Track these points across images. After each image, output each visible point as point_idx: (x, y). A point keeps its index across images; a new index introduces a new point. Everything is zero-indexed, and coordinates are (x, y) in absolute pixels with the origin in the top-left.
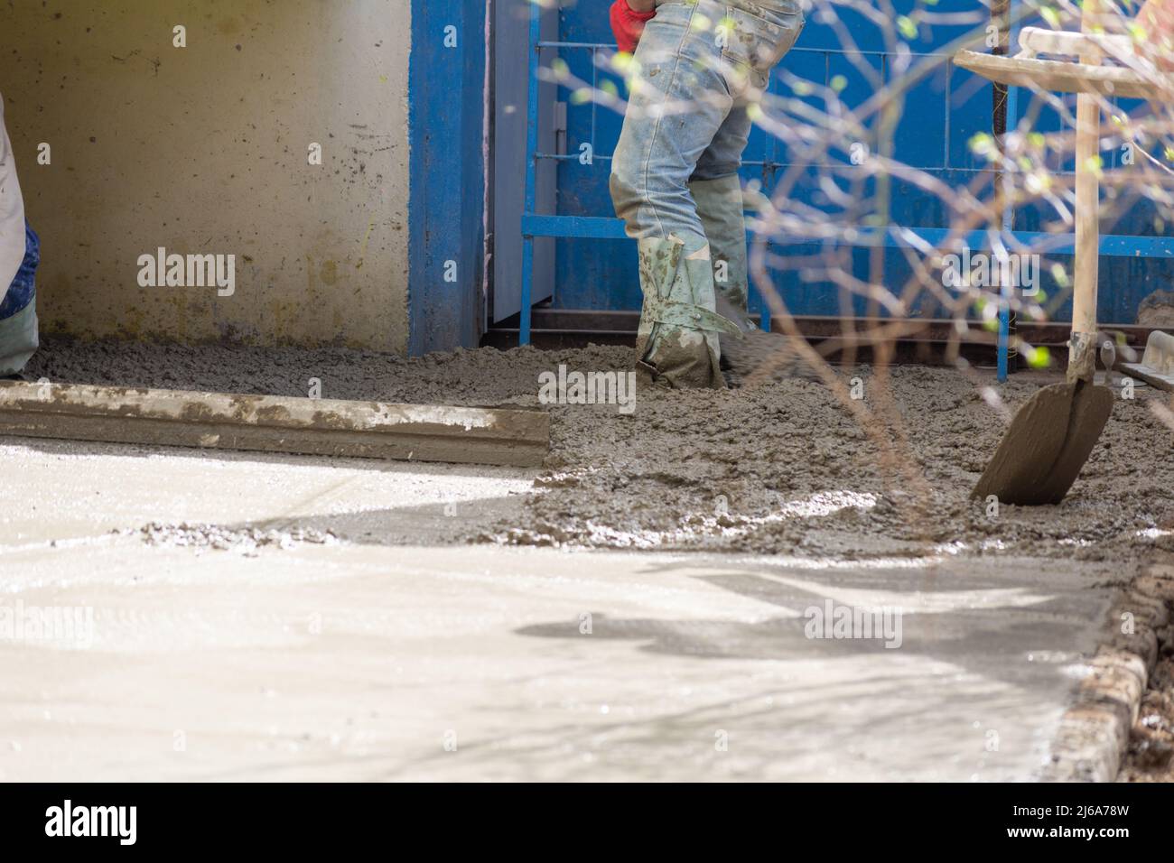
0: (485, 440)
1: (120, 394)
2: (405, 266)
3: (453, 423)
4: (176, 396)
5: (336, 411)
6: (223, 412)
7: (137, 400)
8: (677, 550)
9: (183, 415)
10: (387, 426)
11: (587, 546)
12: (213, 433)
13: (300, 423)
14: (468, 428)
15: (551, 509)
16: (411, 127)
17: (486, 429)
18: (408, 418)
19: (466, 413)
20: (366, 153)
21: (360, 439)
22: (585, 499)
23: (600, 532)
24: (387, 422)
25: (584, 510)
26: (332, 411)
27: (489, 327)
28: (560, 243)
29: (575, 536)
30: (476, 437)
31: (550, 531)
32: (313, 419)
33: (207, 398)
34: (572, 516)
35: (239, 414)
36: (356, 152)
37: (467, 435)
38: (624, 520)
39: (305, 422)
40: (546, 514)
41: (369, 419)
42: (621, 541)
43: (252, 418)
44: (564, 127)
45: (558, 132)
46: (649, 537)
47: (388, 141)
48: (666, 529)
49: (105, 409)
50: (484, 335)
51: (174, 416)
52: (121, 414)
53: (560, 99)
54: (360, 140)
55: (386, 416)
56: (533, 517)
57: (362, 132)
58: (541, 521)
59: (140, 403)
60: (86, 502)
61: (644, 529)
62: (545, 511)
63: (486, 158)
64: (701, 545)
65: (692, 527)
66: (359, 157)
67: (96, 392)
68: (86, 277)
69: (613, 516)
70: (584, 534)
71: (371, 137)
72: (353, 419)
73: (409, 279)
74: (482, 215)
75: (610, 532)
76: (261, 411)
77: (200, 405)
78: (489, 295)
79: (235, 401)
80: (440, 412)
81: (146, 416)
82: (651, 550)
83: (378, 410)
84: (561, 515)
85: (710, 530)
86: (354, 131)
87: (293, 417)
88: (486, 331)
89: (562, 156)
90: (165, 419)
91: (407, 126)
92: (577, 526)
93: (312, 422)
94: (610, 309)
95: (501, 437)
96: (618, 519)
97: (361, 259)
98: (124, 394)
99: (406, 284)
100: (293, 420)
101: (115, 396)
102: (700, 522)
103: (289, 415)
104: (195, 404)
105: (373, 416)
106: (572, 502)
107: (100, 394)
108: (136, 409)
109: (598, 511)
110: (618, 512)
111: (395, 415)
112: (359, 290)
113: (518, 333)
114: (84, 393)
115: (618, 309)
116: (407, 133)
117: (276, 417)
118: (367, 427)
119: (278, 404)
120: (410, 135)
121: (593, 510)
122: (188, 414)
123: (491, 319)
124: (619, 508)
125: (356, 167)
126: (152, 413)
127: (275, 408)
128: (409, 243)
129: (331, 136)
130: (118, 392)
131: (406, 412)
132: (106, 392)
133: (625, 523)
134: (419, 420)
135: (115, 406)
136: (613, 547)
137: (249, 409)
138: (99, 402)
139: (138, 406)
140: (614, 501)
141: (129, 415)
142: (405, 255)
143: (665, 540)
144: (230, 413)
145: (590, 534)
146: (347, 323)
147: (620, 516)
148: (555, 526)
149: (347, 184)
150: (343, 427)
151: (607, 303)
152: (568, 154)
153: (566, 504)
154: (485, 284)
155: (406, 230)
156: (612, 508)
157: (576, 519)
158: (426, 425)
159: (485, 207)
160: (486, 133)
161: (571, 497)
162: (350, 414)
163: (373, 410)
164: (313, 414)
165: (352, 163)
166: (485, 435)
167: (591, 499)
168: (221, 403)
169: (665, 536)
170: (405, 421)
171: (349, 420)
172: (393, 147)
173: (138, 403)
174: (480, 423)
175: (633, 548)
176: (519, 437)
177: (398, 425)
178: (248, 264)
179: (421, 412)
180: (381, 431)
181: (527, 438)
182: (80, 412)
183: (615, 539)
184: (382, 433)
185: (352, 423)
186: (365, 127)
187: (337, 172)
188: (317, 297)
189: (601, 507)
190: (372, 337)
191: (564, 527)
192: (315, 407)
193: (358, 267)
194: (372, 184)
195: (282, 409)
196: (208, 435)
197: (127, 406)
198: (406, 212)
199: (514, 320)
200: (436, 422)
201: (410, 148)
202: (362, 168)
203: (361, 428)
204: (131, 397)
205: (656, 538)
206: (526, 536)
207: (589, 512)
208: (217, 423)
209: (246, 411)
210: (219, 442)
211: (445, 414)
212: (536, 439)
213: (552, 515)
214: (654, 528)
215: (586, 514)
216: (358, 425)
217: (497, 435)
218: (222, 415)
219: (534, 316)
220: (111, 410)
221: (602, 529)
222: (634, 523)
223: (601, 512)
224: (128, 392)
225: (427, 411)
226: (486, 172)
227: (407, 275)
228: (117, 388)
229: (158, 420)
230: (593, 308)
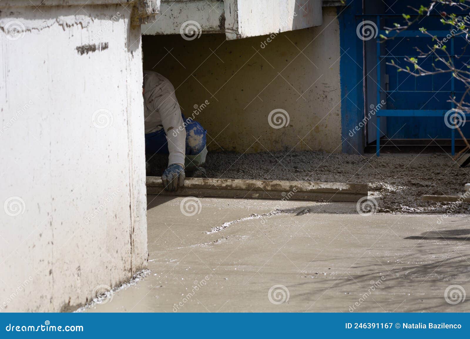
0: (346, 193)
1: (226, 181)
2: (340, 127)
3: (336, 188)
4: (244, 181)
5: (297, 185)
6: (260, 186)
7: (232, 183)
8: (429, 213)
9: (246, 188)
10: (314, 189)
11: (401, 212)
12: (257, 193)
13: (285, 189)
14: (341, 190)
15: (389, 201)
16: (341, 83)
17: (346, 190)
18: (321, 187)
19: (340, 185)
20: (327, 92)
21: (305, 194)
22: (399, 197)
23: (404, 208)
24: (314, 188)
25: (399, 201)
26: (296, 185)
27: (367, 144)
28: (388, 118)
29: (397, 209)
30: (344, 192)
31: (389, 208)
32: (289, 188)
33: (254, 181)
34: (395, 203)
35: (265, 187)
36: (324, 92)
37: (341, 192)
38: (412, 204)
39: (287, 189)
40: (387, 202)
41: (308, 187)
42: (411, 210)
43: (269, 188)
44: (388, 82)
45: (386, 84)
46: (420, 209)
47: (334, 88)
48: (425, 206)
49: (221, 186)
50: (365, 147)
51: (243, 188)
52: (226, 188)
53: (386, 74)
54: (325, 88)
55: (313, 186)
56: (383, 203)
57: (326, 85)
58: (386, 205)
59: (232, 184)
60: (244, 202)
61: (418, 206)
62: (387, 201)
63: (364, 93)
64: (436, 211)
65: (433, 205)
66: (326, 93)
67: (218, 181)
68: (241, 133)
69: (408, 202)
70: (400, 208)
71: (329, 87)
72: (303, 187)
73: (342, 130)
74: (364, 110)
75: (408, 208)
76: (272, 186)
77: (252, 184)
78: (366, 135)
79: (264, 182)
80: (331, 185)
81: (234, 188)
82: (420, 213)
83: (311, 184)
84: (392, 203)
85: (439, 206)
86: (323, 85)
87: (283, 187)
88: (366, 146)
89: (388, 91)
90: (241, 189)
91: (340, 83)
92: (397, 206)
93: (289, 189)
94: (404, 138)
95: (352, 192)
96: (410, 204)
97: (327, 125)
98: (227, 181)
99: (341, 132)
100: (283, 188)
101: (224, 182)
102: (436, 204)
103: (281, 186)
104: (250, 184)
105: (309, 186)
106: (395, 199)
107: (219, 181)
108: (231, 186)
109: (403, 201)
110: (410, 201)
111: (316, 186)
112: (326, 135)
113: (376, 147)
114: (214, 181)
115: (406, 138)
116: (340, 85)
117: (277, 188)
118: (307, 190)
119: (278, 183)
120: (341, 86)
121: (402, 201)
122: (248, 187)
123: (367, 142)
124: (410, 200)
125: (324, 97)
126: (236, 187)
127: (277, 184)
128: (341, 120)
129: (316, 87)
130: (225, 181)
131: (320, 185)
132: (221, 181)
133: (412, 205)
134: (325, 187)
135: (224, 185)
136: (409, 212)
137: (268, 185)
138: (219, 184)
139: (232, 185)
140: (408, 198)
141: (229, 188)
142: (340, 123)
143: (425, 210)
144: (262, 187)
145: (401, 208)
146: (323, 145)
147: (410, 202)
148: (391, 206)
149: (322, 102)
150: (299, 190)
151: (403, 136)
152: (390, 90)
153: (393, 199)
154: (365, 132)
155: (340, 116)
156: (408, 200)
157: (397, 204)
158: (327, 189)
159: (365, 108)
160: (364, 85)
161: (395, 197)
162: (301, 186)
163: (309, 185)
164: (289, 186)
165: (323, 95)
166: (347, 192)
167: (401, 198)
168: (259, 183)
169: (425, 208)
170: (320, 188)
171: (301, 188)
172: (336, 90)
173: (231, 184)
174: (344, 188)
175: (415, 212)
176: (358, 192)
177: (318, 189)
178: (291, 127)
179: (325, 185)
180: (312, 191)
181: (361, 192)
182: (213, 187)
183: (409, 210)
184: (312, 192)
185: (302, 189)
186: (327, 84)
187: (318, 98)
188: (313, 137)
189: (404, 200)
190: (331, 149)
191: (393, 206)
192: (290, 184)
193: (326, 127)
194: (330, 102)
195: (279, 185)
196: (255, 194)
197: (228, 185)
198: (340, 110)
199: (375, 142)
200: (330, 188)
201: (341, 90)
202: (326, 97)
203: (305, 191)
204: (229, 182)
205: (422, 209)
206: (381, 209)
207: (401, 202)
208: (258, 190)
209: (267, 186)
210: (258, 196)
211: (333, 185)
212: (363, 193)
213: (389, 203)
214: (421, 206)
215: (400, 202)
216: (304, 189)
217: (350, 192)
218: (259, 187)
219: (381, 141)
220: (223, 186)
221: (405, 207)
222: (415, 205)
223: (404, 201)
224: (228, 181)
225: (327, 184)
226: (365, 97)
227: (341, 129)
228: (225, 179)
229: (238, 189)
230: (399, 138)
